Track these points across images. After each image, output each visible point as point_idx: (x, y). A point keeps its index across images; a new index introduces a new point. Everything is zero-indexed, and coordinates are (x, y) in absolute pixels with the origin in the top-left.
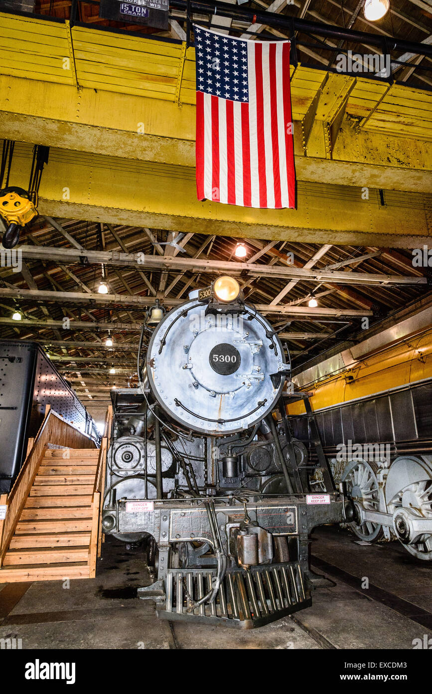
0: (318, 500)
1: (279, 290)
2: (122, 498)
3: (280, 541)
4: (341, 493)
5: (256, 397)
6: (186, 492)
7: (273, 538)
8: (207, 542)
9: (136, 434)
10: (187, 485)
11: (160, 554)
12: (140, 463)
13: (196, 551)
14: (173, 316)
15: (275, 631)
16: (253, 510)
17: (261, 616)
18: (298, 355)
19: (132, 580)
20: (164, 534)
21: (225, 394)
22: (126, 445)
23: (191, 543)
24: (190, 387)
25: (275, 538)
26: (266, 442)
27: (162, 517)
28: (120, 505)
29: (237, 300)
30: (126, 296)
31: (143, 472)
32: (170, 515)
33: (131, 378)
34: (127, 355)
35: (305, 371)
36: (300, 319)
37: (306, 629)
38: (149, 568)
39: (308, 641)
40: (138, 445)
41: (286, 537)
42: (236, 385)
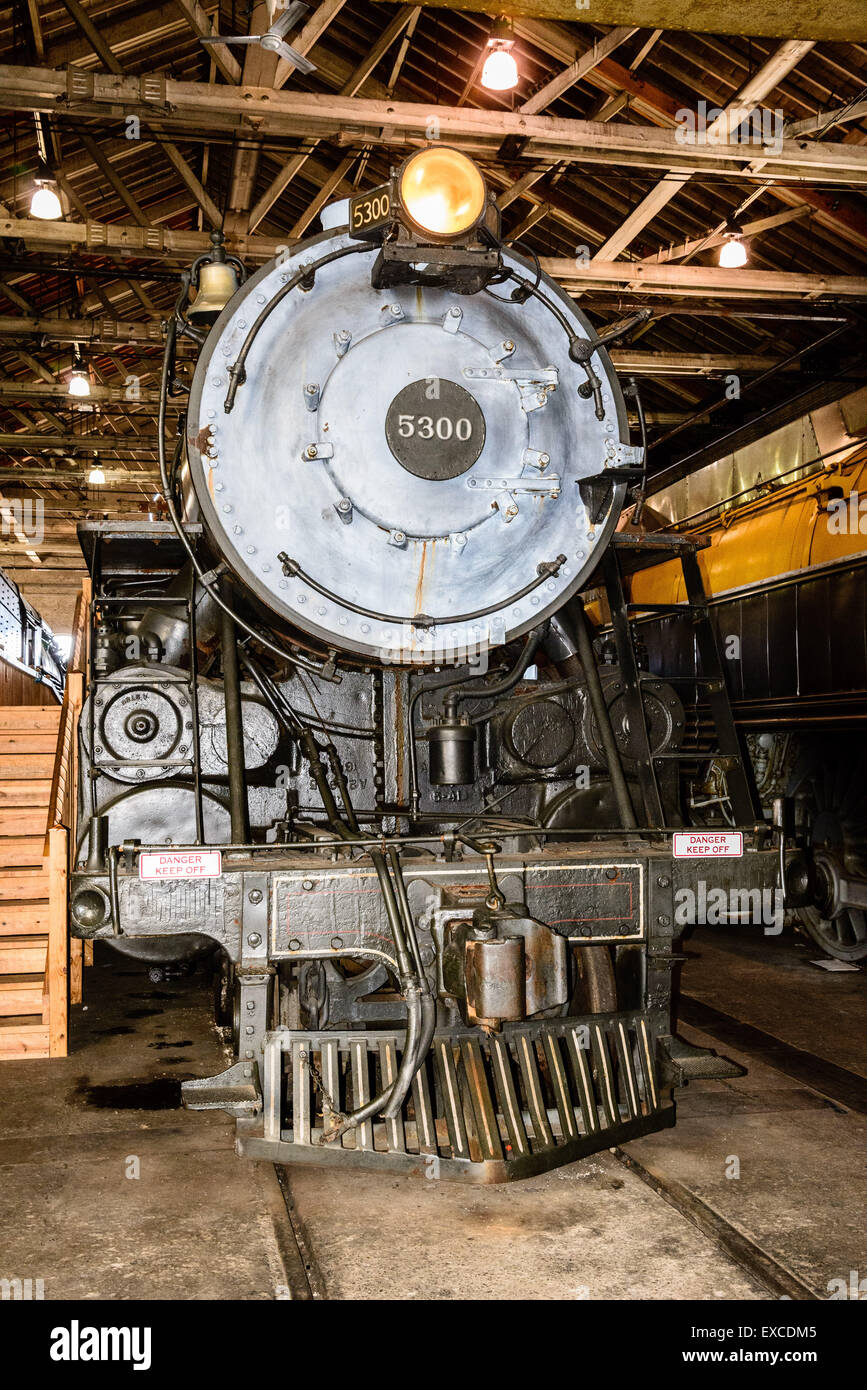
0: (707, 848)
1: (623, 210)
2: (127, 842)
3: (593, 959)
4: (776, 828)
5: (534, 547)
6: (320, 825)
7: (569, 948)
8: (380, 960)
9: (165, 659)
10: (323, 806)
11: (244, 991)
12: (182, 743)
13: (350, 983)
14: (267, 286)
15: (569, 1187)
16: (514, 874)
17: (531, 1152)
18: (676, 426)
19: (173, 1061)
20: (253, 938)
21: (435, 538)
22: (135, 693)
23: (337, 962)
24: (326, 516)
25: (576, 950)
26: (562, 685)
27: (246, 894)
28: (122, 859)
29: (478, 232)
30: (122, 230)
31: (188, 770)
32: (269, 887)
33: (156, 498)
34: (142, 426)
35: (695, 475)
36: (691, 307)
37: (655, 1183)
38: (220, 1029)
39: (659, 1213)
40: (171, 692)
41: (611, 945)
42: (471, 513)
